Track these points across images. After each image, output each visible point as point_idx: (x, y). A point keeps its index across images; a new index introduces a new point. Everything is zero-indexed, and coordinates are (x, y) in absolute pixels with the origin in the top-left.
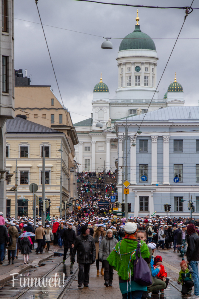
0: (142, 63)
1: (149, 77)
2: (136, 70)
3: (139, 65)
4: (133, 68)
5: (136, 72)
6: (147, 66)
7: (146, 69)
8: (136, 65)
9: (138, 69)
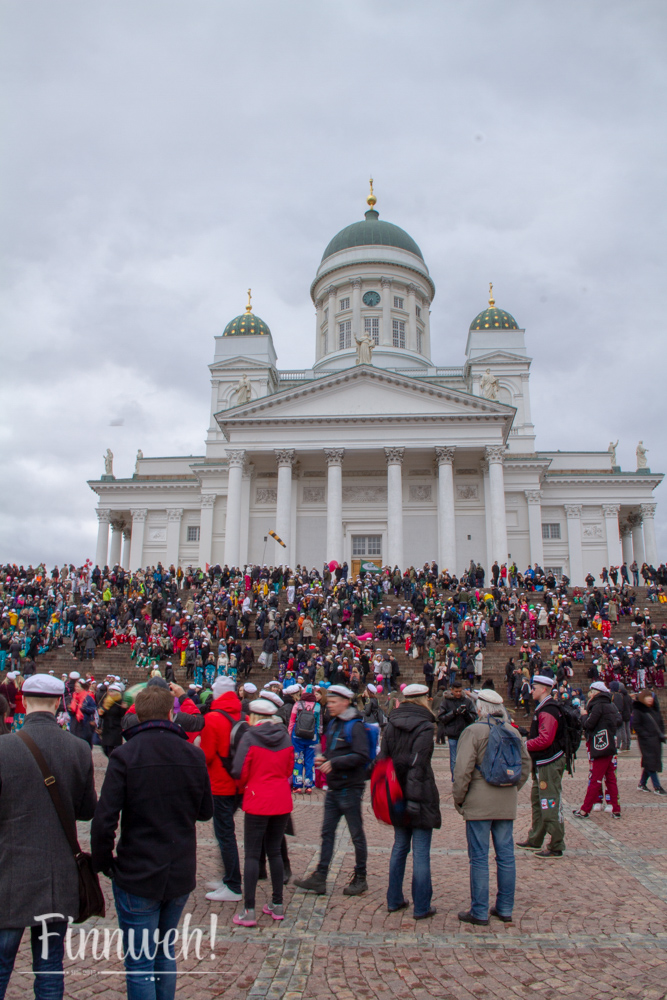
0: (382, 282)
1: (406, 326)
2: (365, 303)
3: (376, 288)
4: (356, 296)
5: (365, 306)
6: (401, 294)
7: (398, 302)
8: (367, 289)
9: (371, 300)
